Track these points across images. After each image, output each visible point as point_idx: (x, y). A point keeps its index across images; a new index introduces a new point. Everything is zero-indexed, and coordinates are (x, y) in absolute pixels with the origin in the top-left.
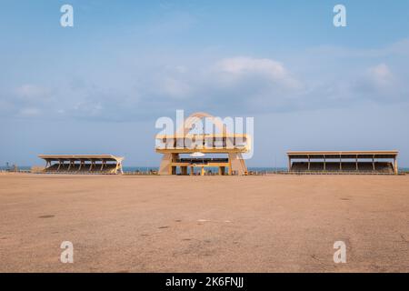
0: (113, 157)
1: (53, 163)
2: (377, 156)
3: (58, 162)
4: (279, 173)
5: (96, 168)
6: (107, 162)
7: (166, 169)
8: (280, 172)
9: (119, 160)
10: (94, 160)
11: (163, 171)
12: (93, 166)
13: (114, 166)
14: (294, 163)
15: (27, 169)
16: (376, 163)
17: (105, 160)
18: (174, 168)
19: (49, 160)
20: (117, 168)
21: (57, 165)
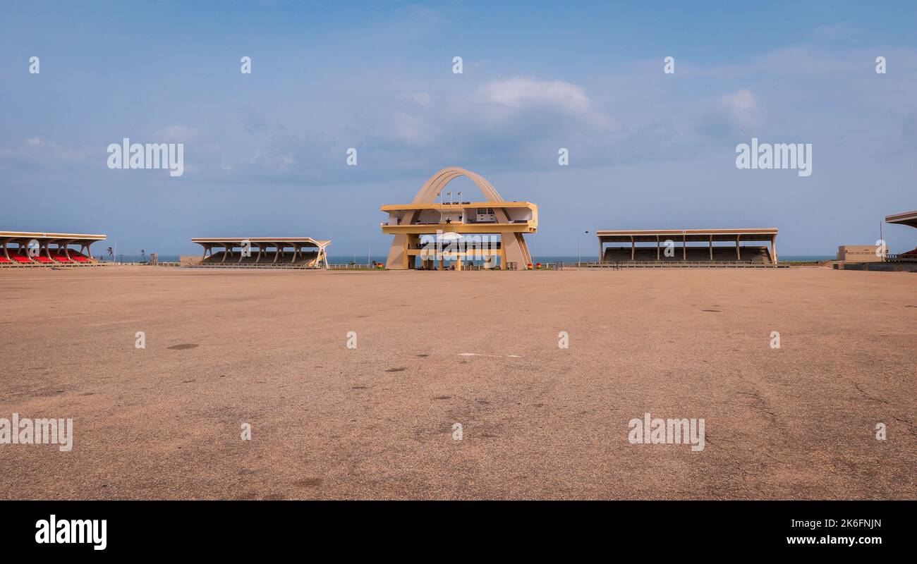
0: (311, 240)
1: (215, 250)
2: (744, 238)
3: (223, 249)
4: (583, 265)
5: (285, 258)
6: (304, 249)
7: (398, 260)
8: (587, 263)
9: (322, 246)
10: (281, 245)
11: (394, 262)
12: (280, 254)
13: (314, 255)
14: (608, 250)
15: (174, 261)
16: (743, 249)
17: (299, 245)
18: (412, 259)
19: (208, 245)
20: (319, 258)
21: (220, 255)
